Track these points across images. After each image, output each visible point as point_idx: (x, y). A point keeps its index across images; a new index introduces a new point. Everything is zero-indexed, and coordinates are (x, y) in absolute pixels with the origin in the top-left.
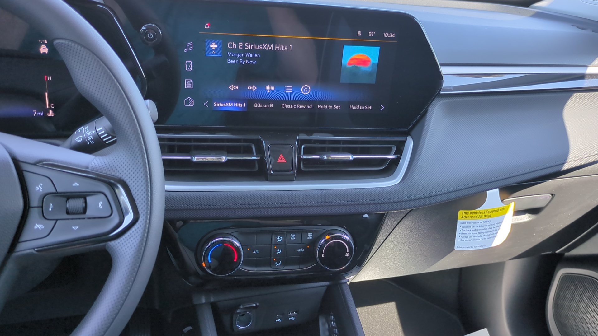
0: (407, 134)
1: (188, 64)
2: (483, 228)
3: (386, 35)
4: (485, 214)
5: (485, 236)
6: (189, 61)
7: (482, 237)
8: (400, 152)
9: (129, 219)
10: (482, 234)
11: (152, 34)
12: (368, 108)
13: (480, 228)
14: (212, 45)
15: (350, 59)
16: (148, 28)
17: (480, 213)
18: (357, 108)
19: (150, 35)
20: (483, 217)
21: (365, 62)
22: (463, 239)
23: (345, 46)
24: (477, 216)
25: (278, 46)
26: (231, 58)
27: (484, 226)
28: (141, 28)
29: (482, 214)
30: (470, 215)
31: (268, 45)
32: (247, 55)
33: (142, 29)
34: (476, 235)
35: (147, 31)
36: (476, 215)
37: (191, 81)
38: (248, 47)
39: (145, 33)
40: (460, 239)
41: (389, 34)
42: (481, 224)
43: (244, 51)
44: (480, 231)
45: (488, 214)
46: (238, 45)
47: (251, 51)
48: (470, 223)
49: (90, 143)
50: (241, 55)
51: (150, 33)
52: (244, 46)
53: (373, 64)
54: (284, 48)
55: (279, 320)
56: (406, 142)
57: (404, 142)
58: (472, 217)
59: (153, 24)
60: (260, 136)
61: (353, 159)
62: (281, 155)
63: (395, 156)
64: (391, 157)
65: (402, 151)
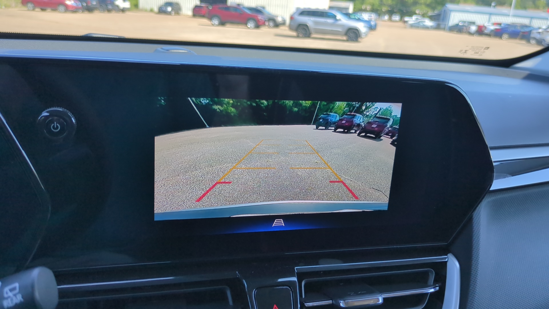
11: (58, 124)
16: (52, 114)
19: (55, 127)
28: (41, 113)
33: (42, 115)
35: (50, 119)
39: (47, 122)
51: (55, 123)
59: (61, 108)
60: (237, 272)
61: (383, 302)
62: (275, 306)
63: (435, 288)
64: (430, 290)
65: (445, 277)
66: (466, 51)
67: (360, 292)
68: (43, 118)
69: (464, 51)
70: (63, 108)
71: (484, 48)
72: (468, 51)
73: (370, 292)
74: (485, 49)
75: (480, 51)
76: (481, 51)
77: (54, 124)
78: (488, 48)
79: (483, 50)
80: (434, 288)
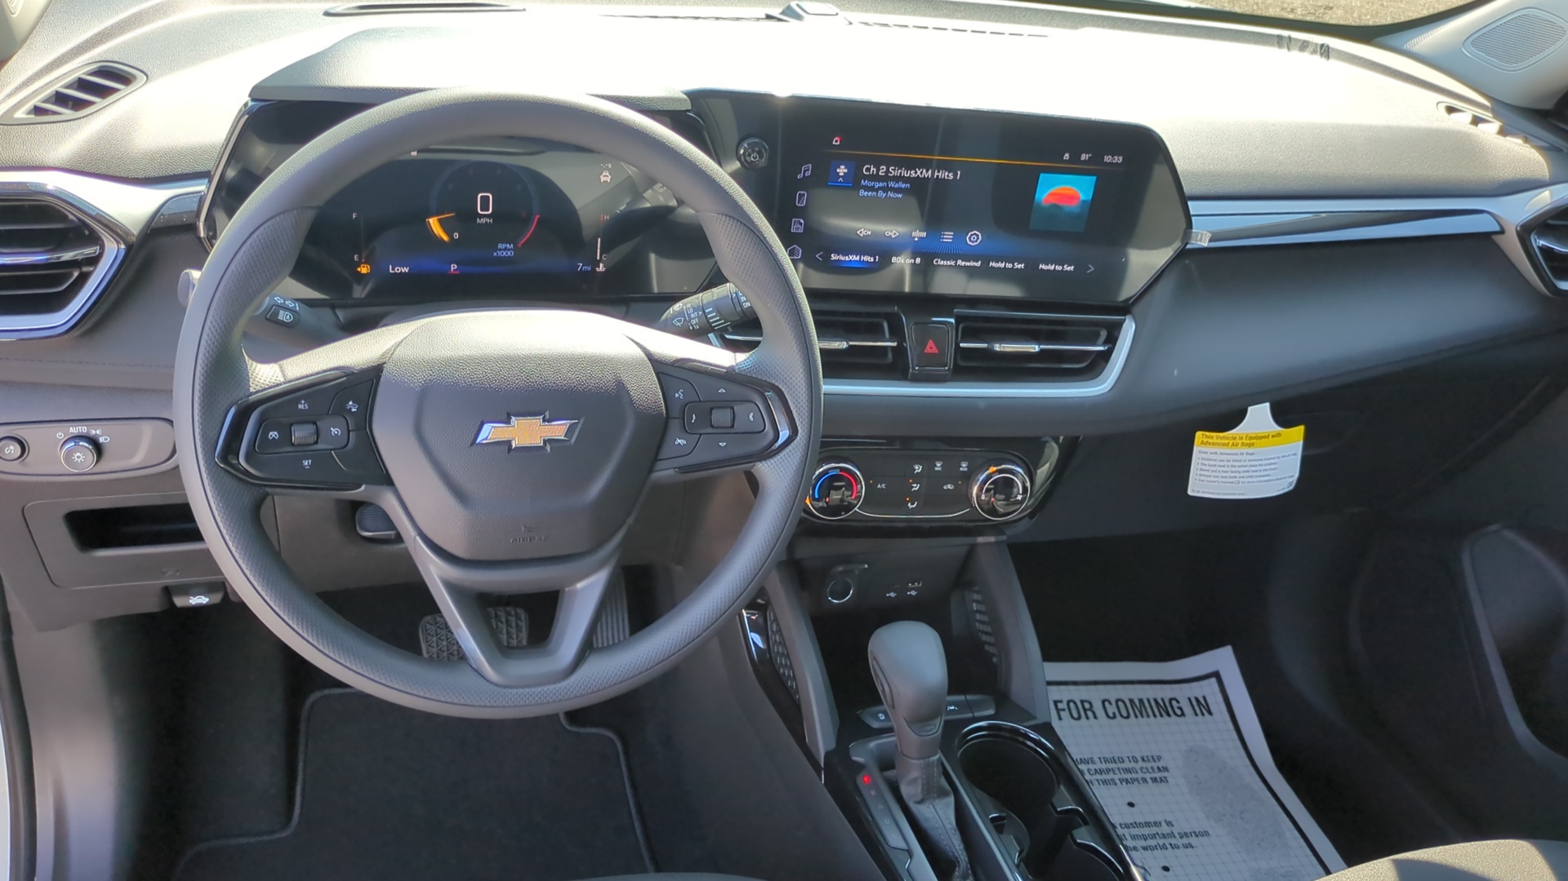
0: (1125, 312)
1: (801, 196)
2: (1240, 464)
3: (1107, 159)
4: (1244, 441)
5: (1243, 477)
6: (802, 192)
7: (1238, 479)
8: (1112, 340)
9: (784, 434)
10: (1237, 475)
11: (758, 154)
12: (1069, 269)
13: (1234, 464)
15: (1047, 193)
16: (751, 146)
17: (1235, 438)
18: (1051, 267)
19: (755, 156)
20: (1240, 445)
21: (1072, 198)
22: (1202, 478)
23: (1042, 175)
24: (1228, 443)
25: (939, 172)
26: (867, 188)
27: (1240, 461)
29: (1237, 441)
30: (1215, 441)
31: (924, 171)
32: (891, 184)
33: (743, 146)
34: (1225, 474)
35: (750, 150)
36: (1226, 441)
37: (802, 221)
38: (894, 172)
39: (748, 153)
40: (1198, 477)
41: (1113, 157)
42: (1235, 457)
43: (886, 178)
44: (1234, 469)
45: (1248, 442)
46: (878, 171)
47: (897, 179)
48: (1216, 453)
49: (693, 328)
50: (881, 184)
51: (755, 153)
52: (888, 171)
53: (1084, 201)
54: (948, 176)
55: (892, 595)
56: (1124, 325)
57: (1120, 325)
58: (1219, 444)
59: (758, 138)
60: (896, 307)
61: (1039, 352)
62: (931, 340)
63: (1104, 347)
64: (1096, 348)
65: (1117, 339)
80: (1102, 346)
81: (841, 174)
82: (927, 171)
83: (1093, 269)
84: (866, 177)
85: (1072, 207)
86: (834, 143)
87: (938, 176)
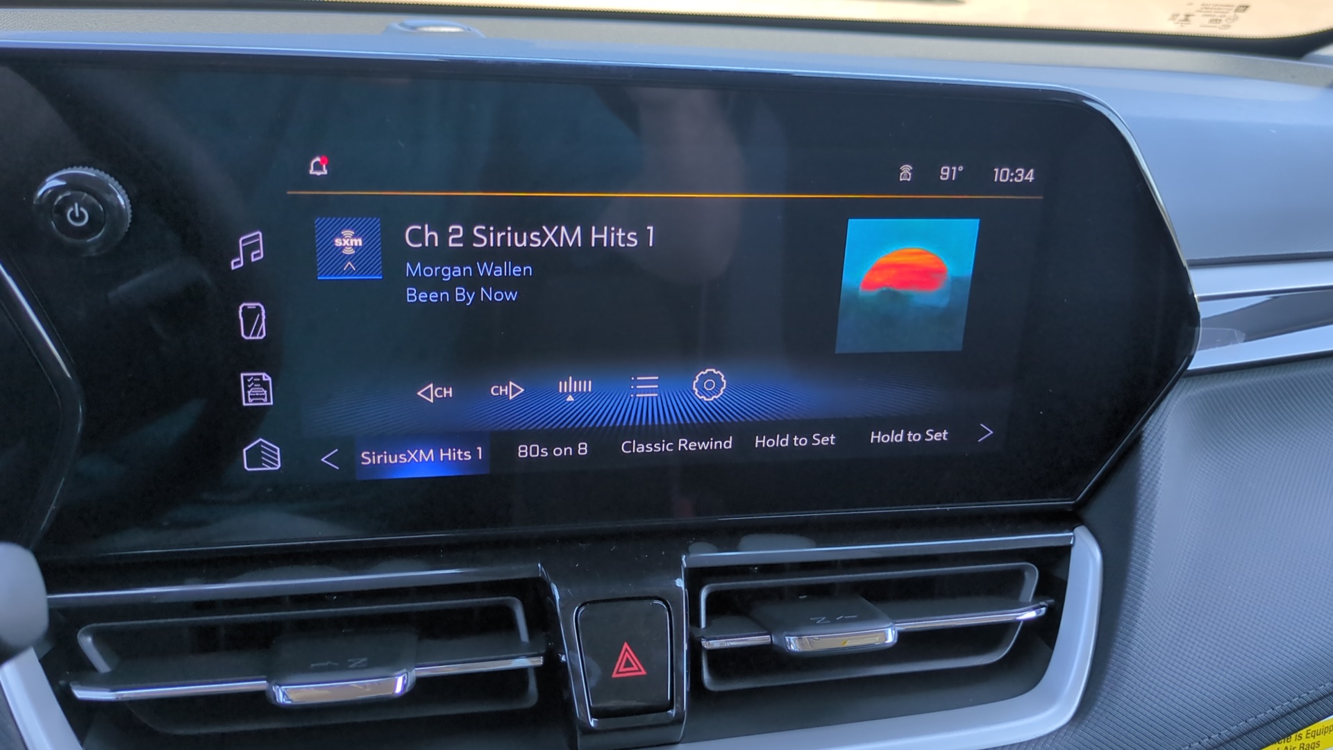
0: (1069, 519)
1: (250, 315)
3: (1002, 175)
6: (252, 305)
8: (1053, 591)
11: (84, 207)
12: (937, 437)
14: (342, 237)
15: (870, 266)
16: (70, 182)
18: (898, 438)
19: (77, 215)
21: (927, 276)
23: (852, 223)
25: (599, 231)
26: (421, 283)
28: (43, 180)
31: (564, 230)
32: (484, 269)
33: (47, 185)
35: (66, 195)
37: (266, 377)
38: (485, 239)
39: (59, 201)
41: (1013, 170)
43: (469, 255)
46: (444, 237)
47: (499, 254)
50: (457, 272)
51: (76, 205)
52: (469, 238)
53: (957, 281)
54: (626, 236)
56: (1074, 552)
57: (1064, 552)
59: (92, 169)
60: (539, 565)
61: (896, 641)
62: (626, 646)
63: (1038, 610)
64: (1022, 615)
65: (1063, 584)
66: (1188, 16)
67: (841, 617)
68: (50, 191)
69: (1182, 17)
70: (95, 168)
71: (1234, 8)
72: (1193, 15)
73: (866, 617)
74: (1237, 10)
75: (1225, 16)
76: (1227, 15)
77: (74, 207)
78: (1247, 7)
79: (1231, 14)
80: (1034, 609)
81: (349, 251)
82: (571, 232)
83: (991, 432)
84: (415, 256)
85: (932, 297)
86: (312, 172)
87: (599, 241)
